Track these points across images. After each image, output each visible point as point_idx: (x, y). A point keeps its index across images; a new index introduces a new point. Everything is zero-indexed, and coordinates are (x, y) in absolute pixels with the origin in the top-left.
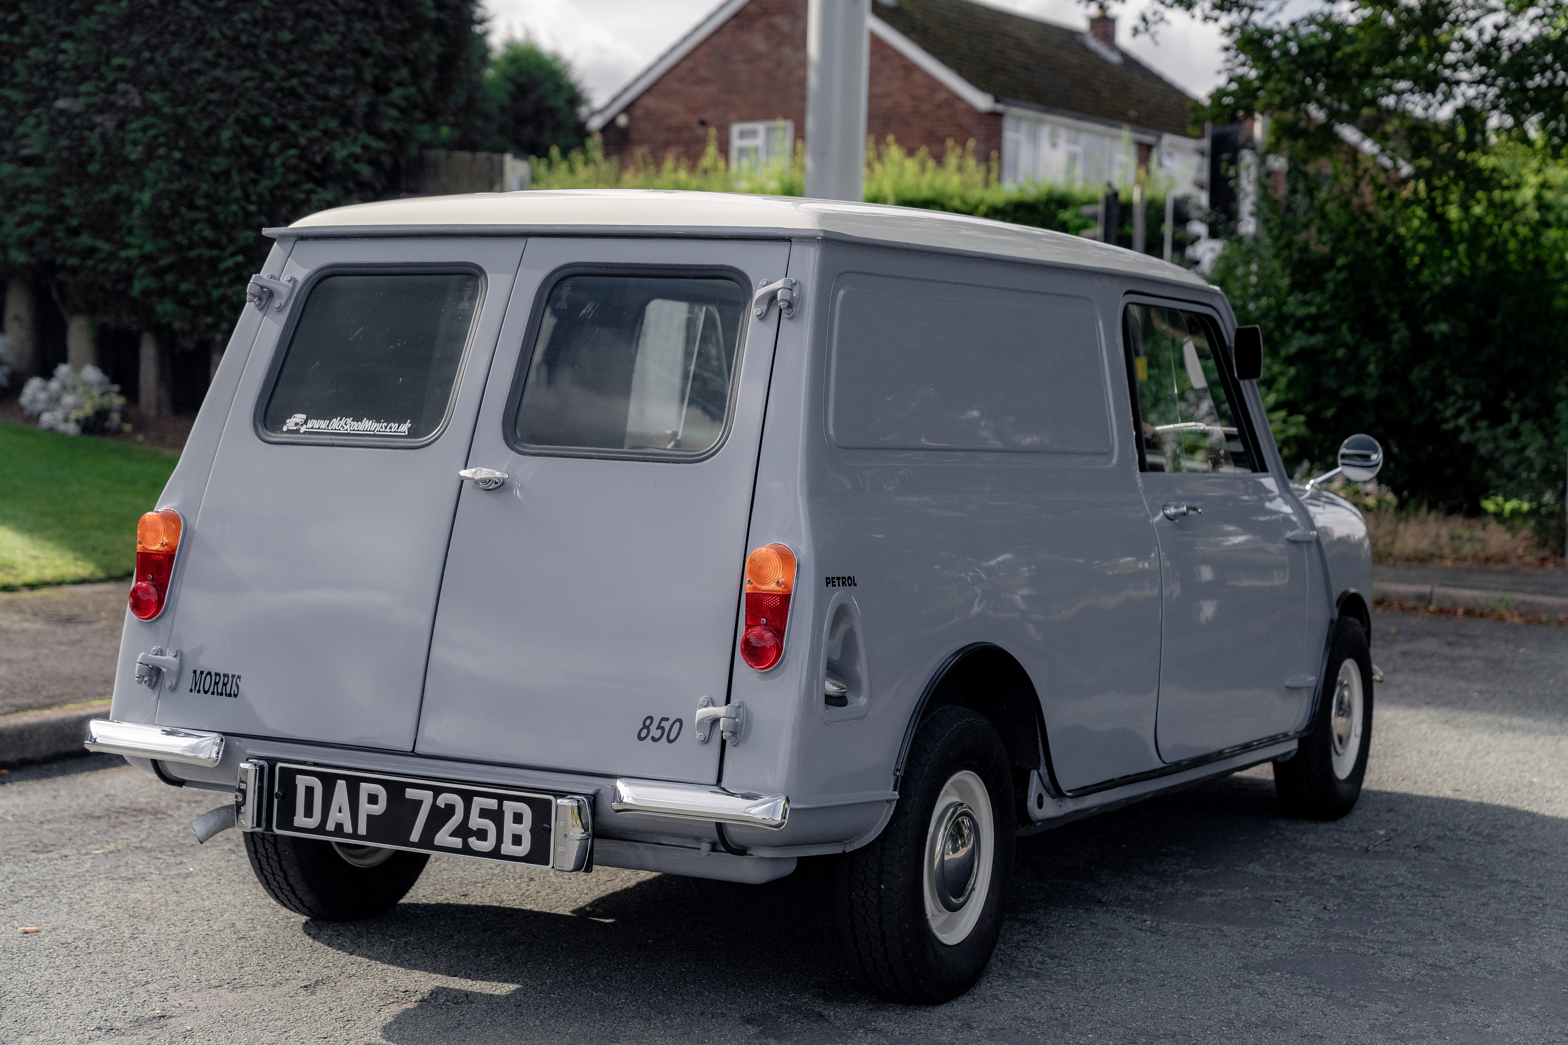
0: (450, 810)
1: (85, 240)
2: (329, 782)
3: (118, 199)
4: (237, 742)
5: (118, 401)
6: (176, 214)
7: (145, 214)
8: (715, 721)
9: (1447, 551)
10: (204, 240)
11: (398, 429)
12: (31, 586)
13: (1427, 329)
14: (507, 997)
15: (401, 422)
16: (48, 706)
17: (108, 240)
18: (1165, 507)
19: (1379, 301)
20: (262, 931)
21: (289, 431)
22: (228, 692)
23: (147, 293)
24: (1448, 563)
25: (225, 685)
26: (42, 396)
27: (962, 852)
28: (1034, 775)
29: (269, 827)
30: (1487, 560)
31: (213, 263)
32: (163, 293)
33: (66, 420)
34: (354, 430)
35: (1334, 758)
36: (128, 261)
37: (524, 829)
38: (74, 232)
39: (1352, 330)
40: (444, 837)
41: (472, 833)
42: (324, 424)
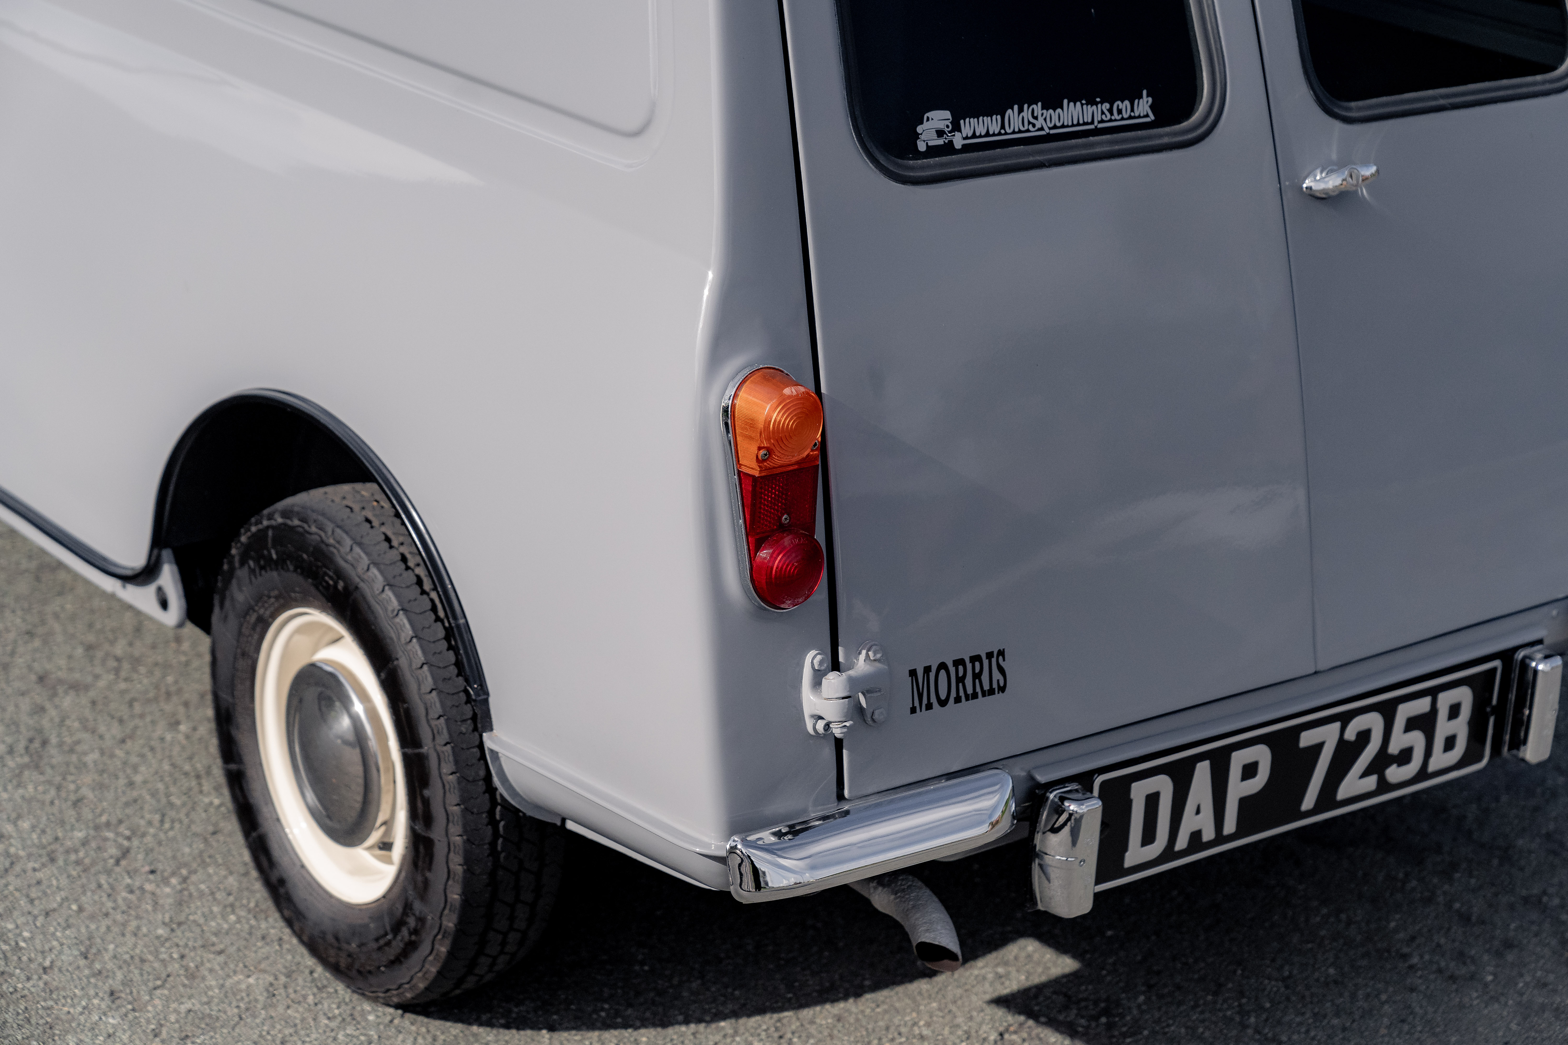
0: (1363, 739)
2: (1184, 774)
11: (1132, 110)
15: (1133, 97)
21: (932, 151)
22: (986, 687)
25: (977, 676)
34: (1055, 127)
37: (1461, 723)
40: (1352, 784)
41: (1392, 760)
42: (992, 124)
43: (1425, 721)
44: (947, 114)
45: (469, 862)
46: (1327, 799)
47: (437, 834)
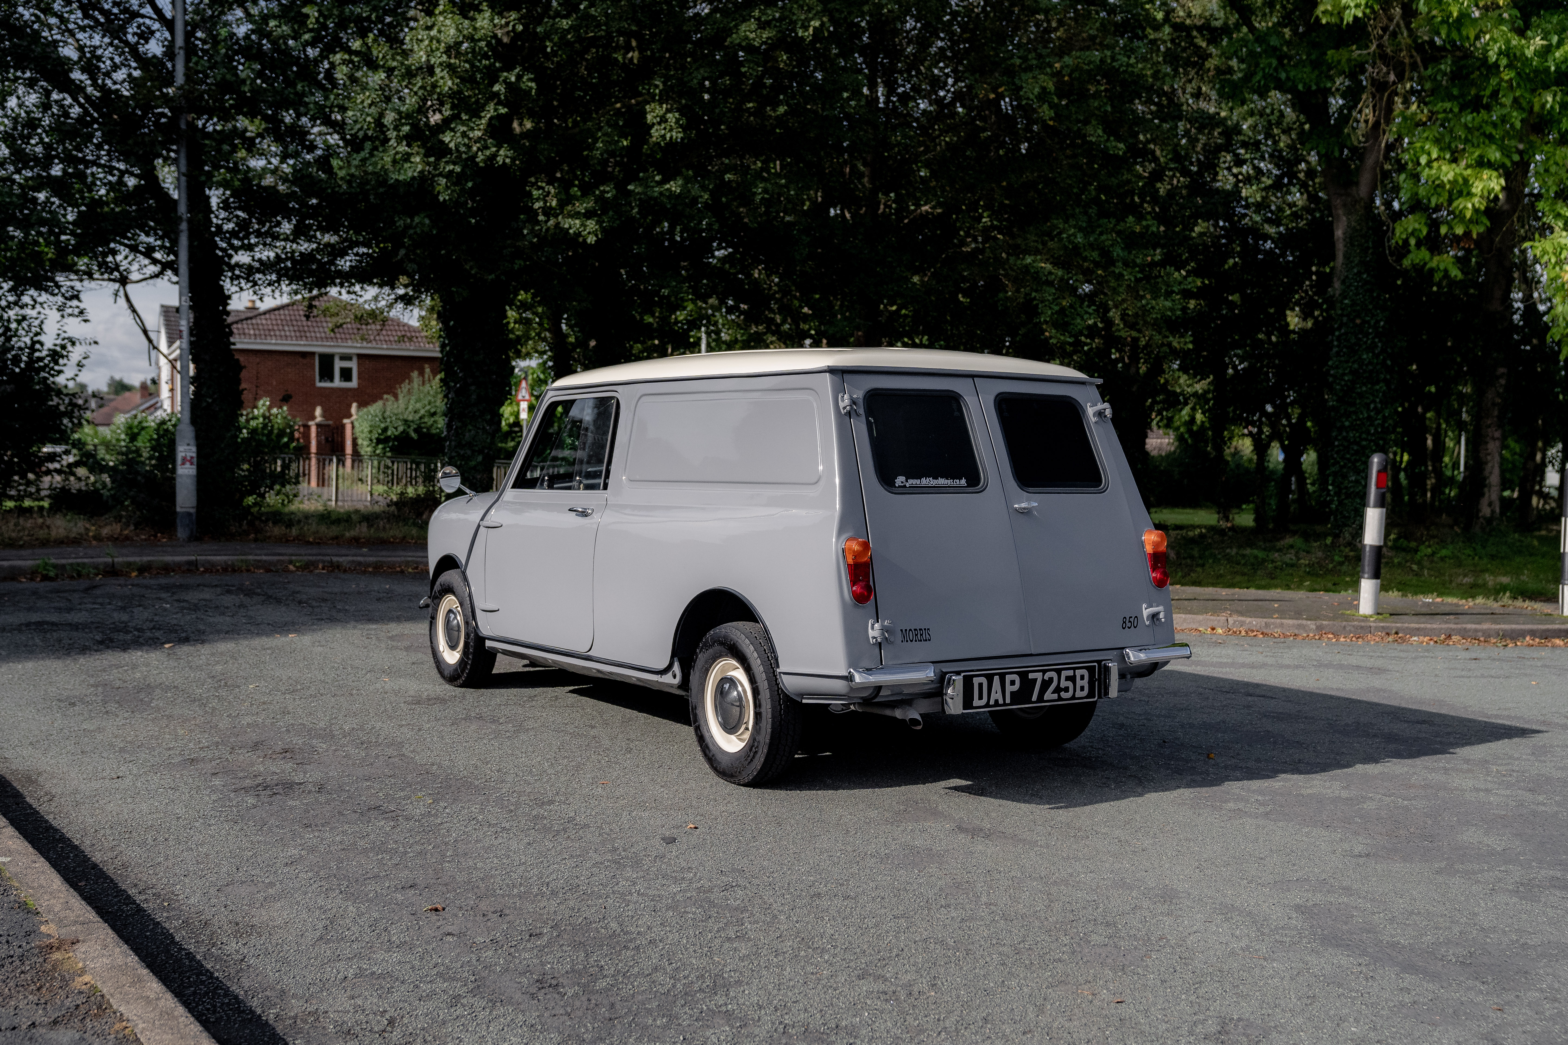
0: (1051, 680)
2: (990, 678)
8: (1155, 615)
11: (960, 482)
15: (960, 479)
21: (900, 487)
22: (925, 639)
25: (921, 635)
34: (936, 484)
37: (1085, 683)
40: (1049, 695)
41: (1062, 690)
42: (918, 481)
43: (1072, 679)
44: (904, 478)
45: (773, 717)
46: (1041, 698)
47: (763, 710)
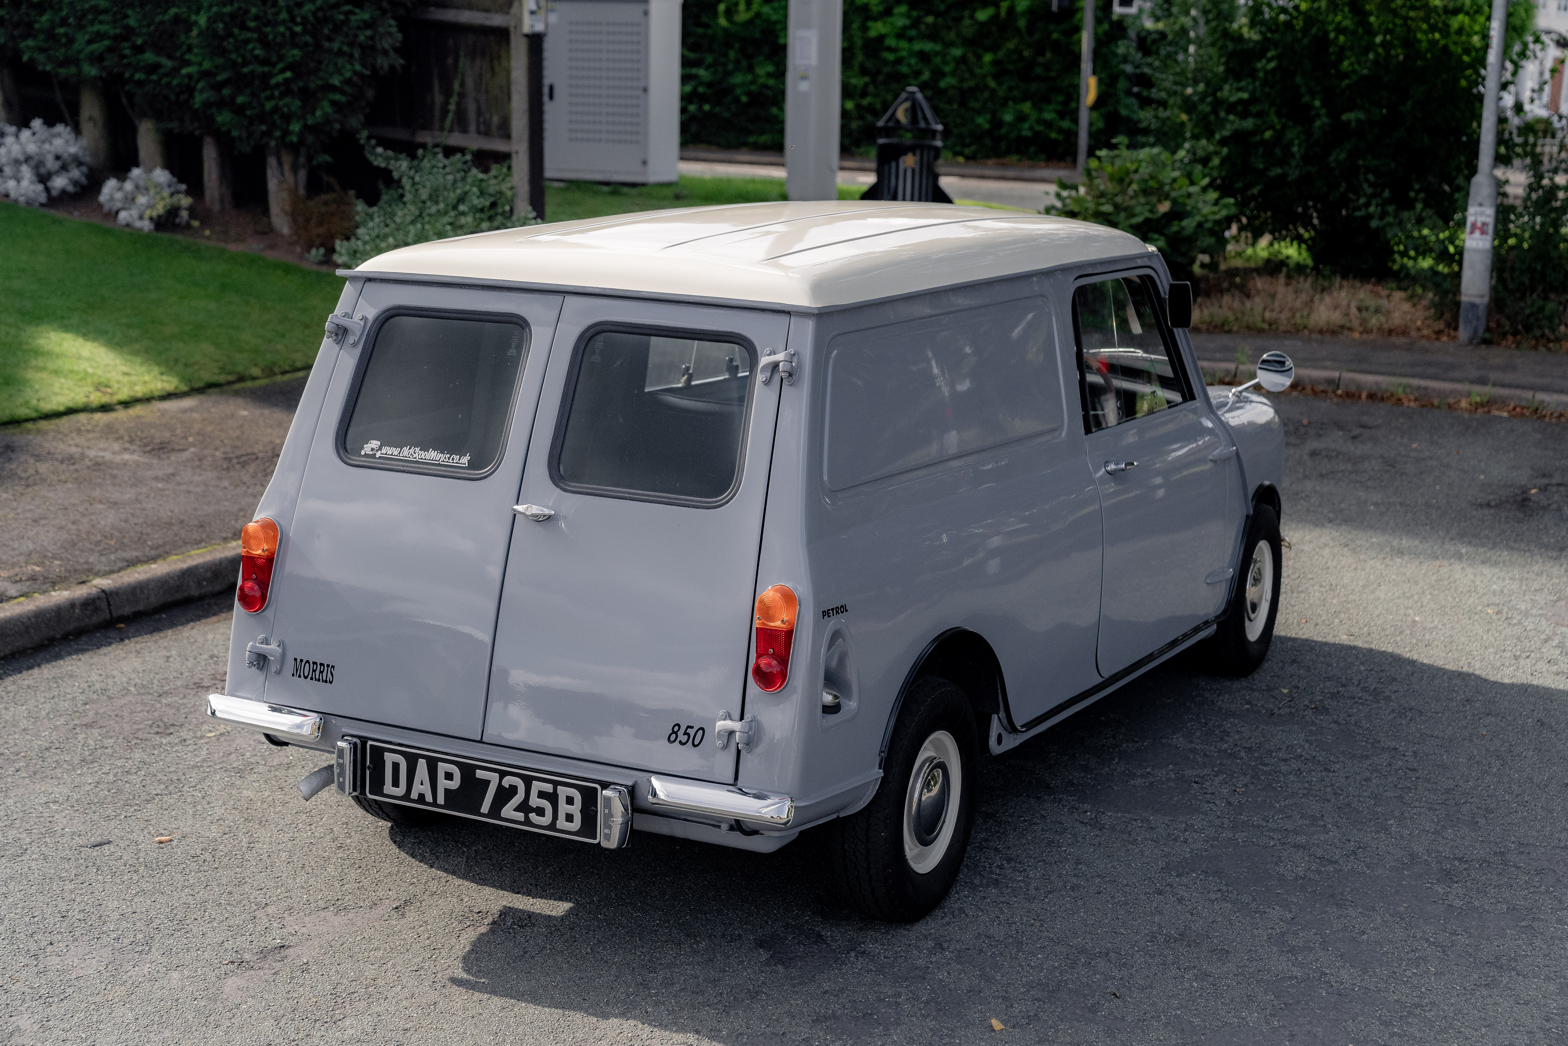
0: (513, 790)
1: (149, 57)
2: (412, 760)
3: (176, 19)
4: (334, 721)
5: (186, 201)
6: (230, 34)
7: (200, 34)
8: (731, 733)
9: (1356, 323)
10: (256, 57)
11: (459, 460)
12: (126, 404)
13: (1345, 117)
14: (562, 918)
15: (462, 454)
16: (154, 559)
17: (169, 57)
18: (1107, 463)
19: (1303, 90)
20: (356, 837)
21: (366, 455)
22: (324, 679)
23: (207, 104)
24: (1356, 335)
25: (321, 672)
26: (119, 195)
27: (935, 790)
28: (995, 717)
29: (363, 792)
30: (1390, 332)
31: (265, 78)
32: (221, 104)
33: (141, 218)
34: (422, 459)
35: (1247, 623)
36: (190, 76)
37: (576, 810)
38: (139, 50)
39: (1279, 114)
40: (509, 811)
41: (532, 810)
42: (396, 451)
43: (552, 798)
44: (379, 443)
